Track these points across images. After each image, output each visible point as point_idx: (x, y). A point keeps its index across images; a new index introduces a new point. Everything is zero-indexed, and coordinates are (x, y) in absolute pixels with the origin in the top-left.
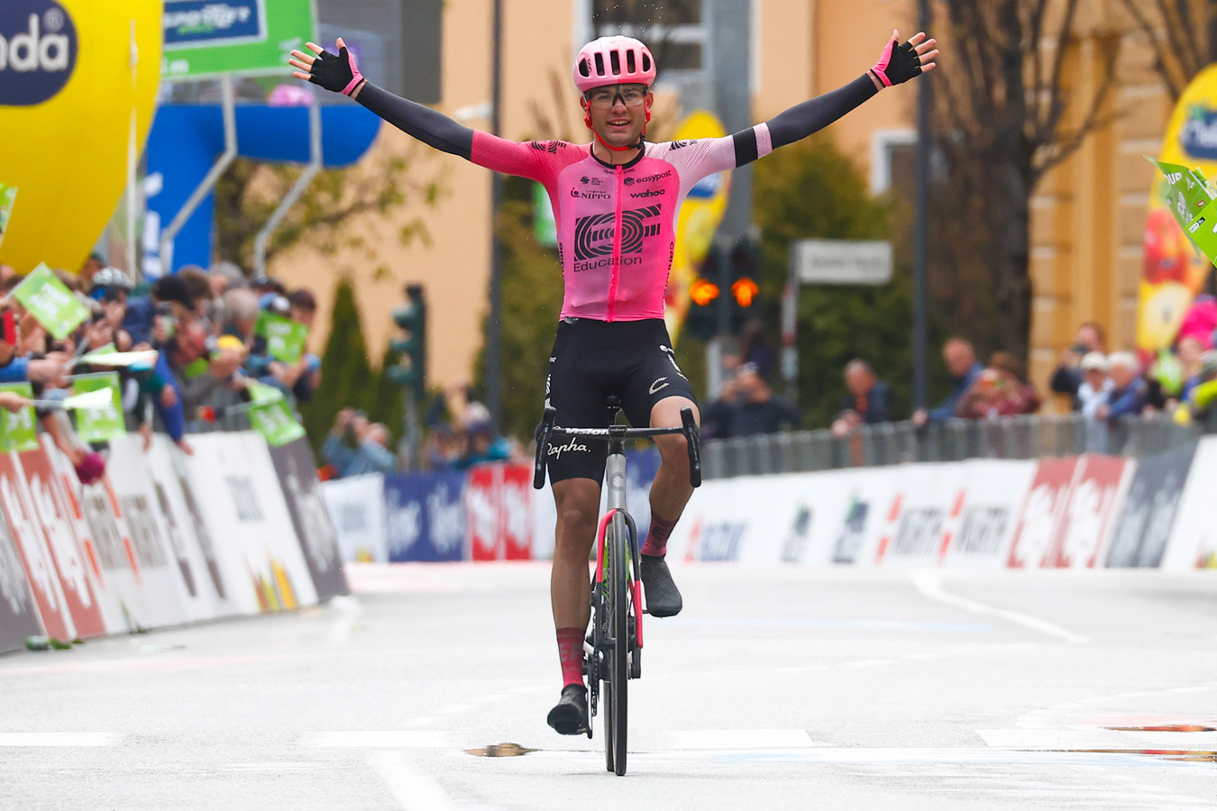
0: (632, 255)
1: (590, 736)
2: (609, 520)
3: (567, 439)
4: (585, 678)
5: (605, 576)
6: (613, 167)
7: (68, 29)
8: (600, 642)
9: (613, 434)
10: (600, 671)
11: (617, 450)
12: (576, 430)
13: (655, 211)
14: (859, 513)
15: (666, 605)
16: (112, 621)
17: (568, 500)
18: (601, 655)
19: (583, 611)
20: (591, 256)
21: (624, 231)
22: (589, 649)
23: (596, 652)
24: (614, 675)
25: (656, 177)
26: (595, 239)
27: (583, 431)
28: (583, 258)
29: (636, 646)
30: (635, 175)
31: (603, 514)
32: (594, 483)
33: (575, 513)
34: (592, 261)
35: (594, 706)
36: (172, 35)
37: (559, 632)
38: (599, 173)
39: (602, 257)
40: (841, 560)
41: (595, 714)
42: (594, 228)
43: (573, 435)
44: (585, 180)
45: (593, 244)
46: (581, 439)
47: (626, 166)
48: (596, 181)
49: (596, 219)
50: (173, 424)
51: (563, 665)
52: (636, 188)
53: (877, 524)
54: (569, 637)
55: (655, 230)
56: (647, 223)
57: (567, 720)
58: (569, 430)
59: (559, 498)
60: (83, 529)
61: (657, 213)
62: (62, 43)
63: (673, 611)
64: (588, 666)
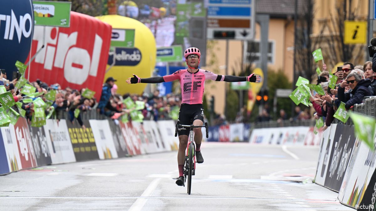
0: (195, 90)
1: (184, 186)
2: (190, 144)
3: (182, 127)
4: (184, 175)
5: (189, 155)
6: (192, 73)
7: (140, 54)
8: (187, 168)
9: (191, 127)
10: (187, 174)
11: (192, 130)
12: (184, 125)
13: (200, 82)
14: (281, 135)
15: (200, 161)
16: (143, 152)
17: (182, 139)
18: (187, 170)
19: (184, 161)
20: (187, 91)
21: (194, 86)
22: (185, 169)
23: (186, 170)
24: (189, 174)
25: (201, 76)
26: (188, 87)
27: (185, 126)
28: (185, 91)
29: (194, 169)
30: (196, 75)
31: (189, 142)
32: (187, 136)
33: (183, 142)
34: (187, 92)
35: (185, 180)
36: (158, 55)
37: (179, 165)
38: (189, 74)
39: (189, 91)
40: (278, 143)
41: (185, 182)
42: (187, 85)
43: (183, 126)
44: (186, 76)
45: (187, 88)
46: (185, 127)
47: (194, 73)
48: (188, 76)
49: (188, 83)
50: (156, 119)
51: (179, 172)
52: (197, 77)
53: (284, 137)
54: (181, 167)
55: (200, 86)
56: (198, 84)
57: (180, 183)
58: (182, 125)
59: (180, 139)
60: (138, 137)
61: (200, 83)
62: (139, 56)
63: (202, 162)
64: (185, 173)
